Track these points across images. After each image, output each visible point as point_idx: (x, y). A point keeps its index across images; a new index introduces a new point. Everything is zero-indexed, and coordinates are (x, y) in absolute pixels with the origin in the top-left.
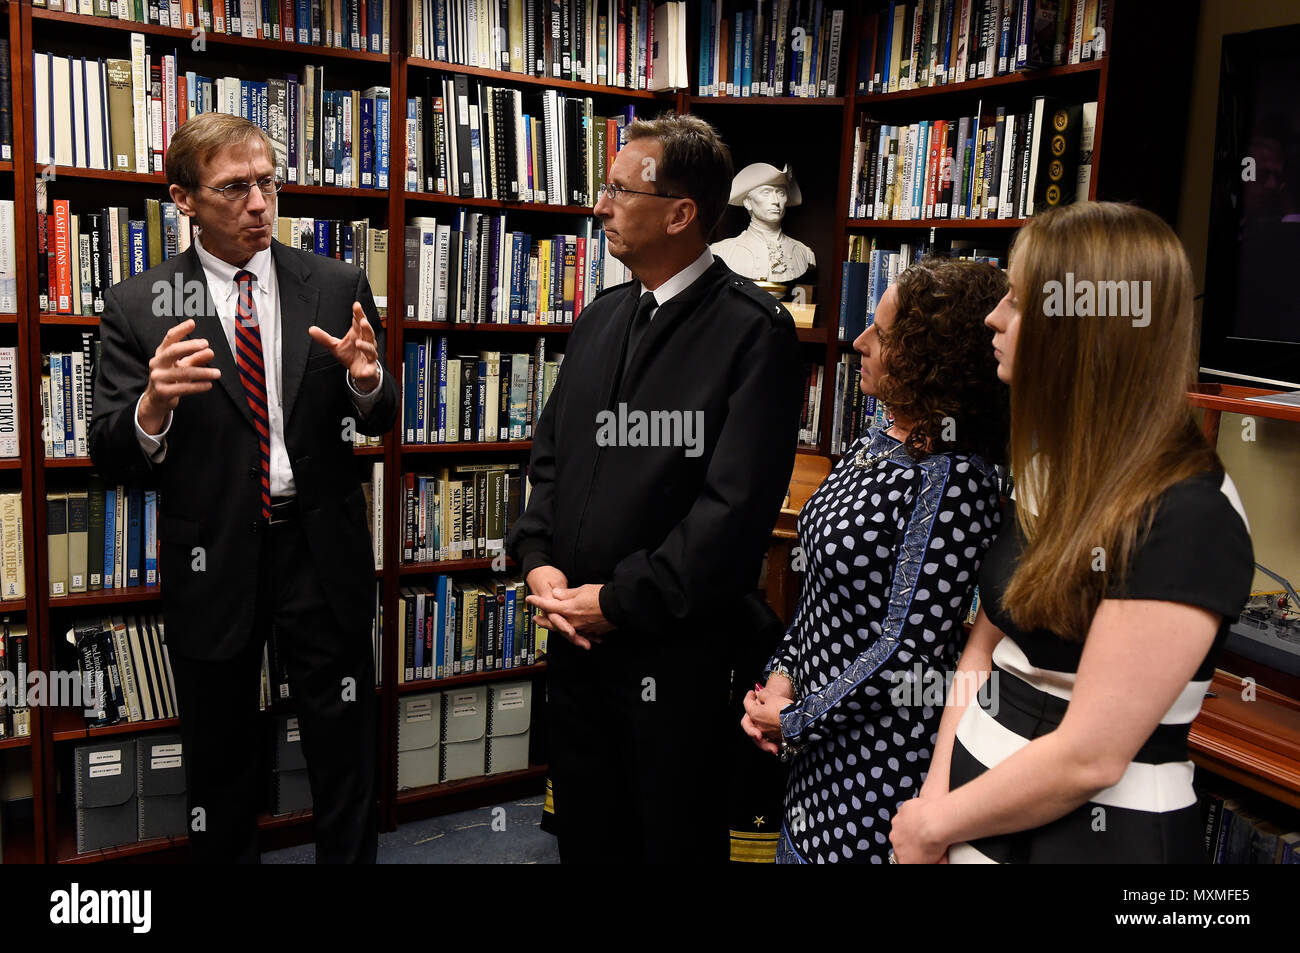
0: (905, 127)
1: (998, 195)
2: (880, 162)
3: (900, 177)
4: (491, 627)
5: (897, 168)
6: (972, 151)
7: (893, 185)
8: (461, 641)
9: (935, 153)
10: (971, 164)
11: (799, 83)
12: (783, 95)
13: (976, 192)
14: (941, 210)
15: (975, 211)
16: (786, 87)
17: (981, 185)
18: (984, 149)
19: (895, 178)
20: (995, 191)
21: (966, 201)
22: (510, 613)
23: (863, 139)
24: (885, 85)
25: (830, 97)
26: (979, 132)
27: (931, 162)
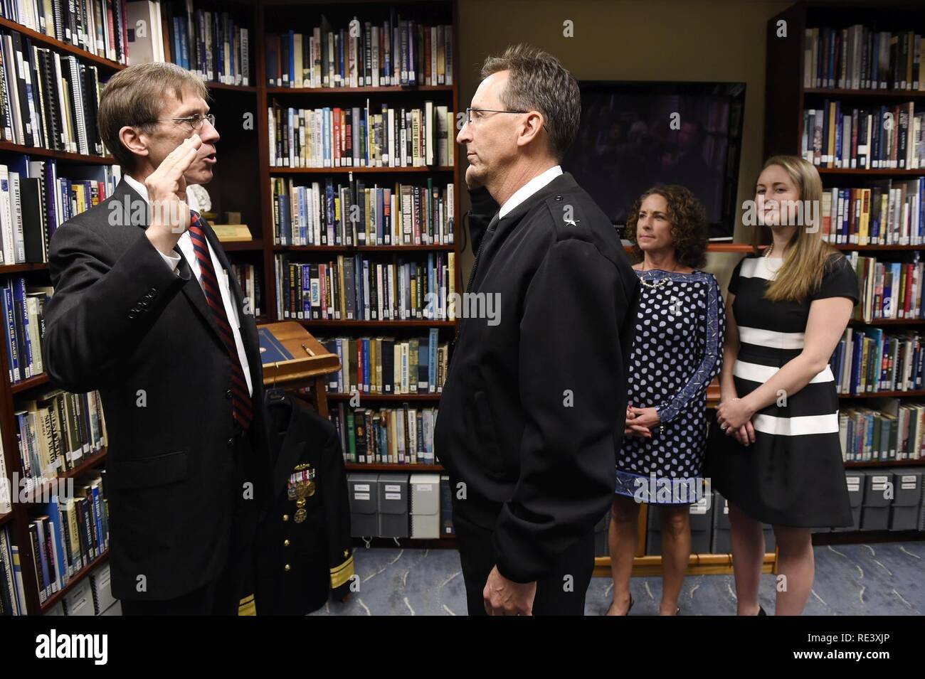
0: (310, 111)
1: (388, 153)
2: (292, 132)
3: (310, 141)
4: (88, 524)
5: (307, 136)
6: (365, 128)
7: (305, 146)
8: (70, 547)
9: (337, 128)
10: (365, 134)
11: (223, 74)
12: (214, 80)
13: (370, 152)
14: (347, 161)
15: (371, 163)
16: (216, 76)
17: (373, 148)
18: (373, 127)
19: (306, 142)
20: (385, 150)
21: (364, 155)
22: (98, 506)
23: (275, 115)
24: (292, 83)
25: (245, 87)
26: (368, 117)
27: (334, 133)
